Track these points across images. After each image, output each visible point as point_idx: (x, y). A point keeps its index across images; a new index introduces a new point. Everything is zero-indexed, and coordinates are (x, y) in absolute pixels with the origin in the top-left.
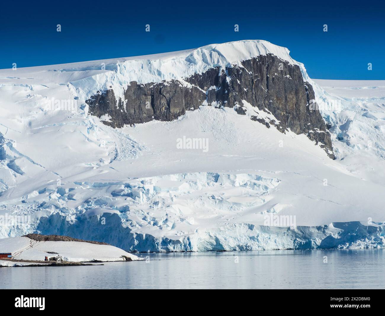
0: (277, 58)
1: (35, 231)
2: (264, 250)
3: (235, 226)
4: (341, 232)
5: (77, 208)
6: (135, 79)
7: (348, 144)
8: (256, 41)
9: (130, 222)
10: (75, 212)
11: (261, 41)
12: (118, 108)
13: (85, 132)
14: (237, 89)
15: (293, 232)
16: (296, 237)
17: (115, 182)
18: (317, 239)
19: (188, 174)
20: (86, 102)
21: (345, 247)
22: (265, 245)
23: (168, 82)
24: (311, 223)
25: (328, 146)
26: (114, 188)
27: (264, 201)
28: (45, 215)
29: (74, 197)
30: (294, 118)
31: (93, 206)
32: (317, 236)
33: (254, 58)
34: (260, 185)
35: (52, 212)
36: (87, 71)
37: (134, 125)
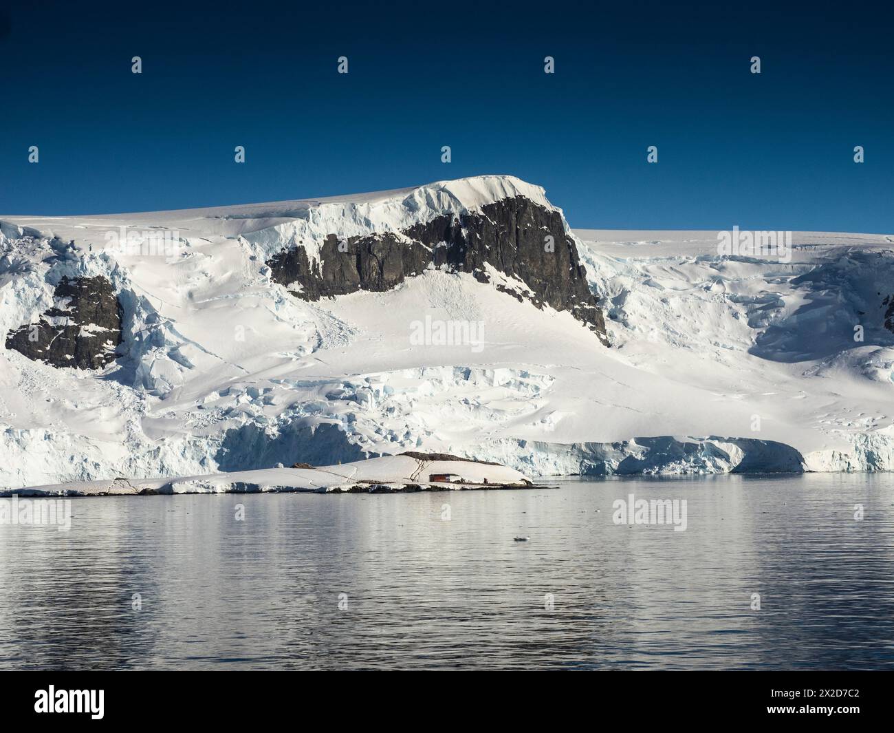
0: (530, 202)
1: (219, 448)
2: (541, 475)
3: (501, 442)
4: (646, 451)
5: (278, 417)
6: (333, 231)
7: (626, 324)
8: (500, 177)
9: (360, 436)
10: (276, 422)
11: (507, 176)
12: (312, 272)
13: (273, 307)
14: (477, 246)
15: (580, 451)
16: (584, 457)
17: (328, 379)
18: (613, 460)
19: (428, 369)
20: (266, 263)
21: (653, 473)
22: (542, 469)
23: (380, 236)
24: (604, 438)
25: (600, 328)
26: (328, 388)
27: (536, 407)
28: (234, 427)
29: (273, 402)
30: (553, 288)
31: (301, 413)
32: (613, 457)
33: (499, 201)
34: (528, 385)
35: (244, 422)
36: (265, 219)
37: (333, 297)
